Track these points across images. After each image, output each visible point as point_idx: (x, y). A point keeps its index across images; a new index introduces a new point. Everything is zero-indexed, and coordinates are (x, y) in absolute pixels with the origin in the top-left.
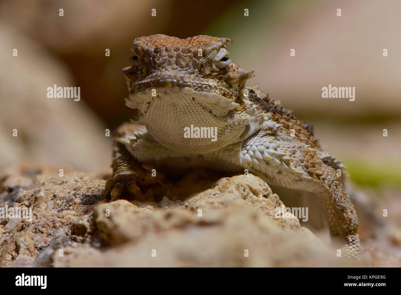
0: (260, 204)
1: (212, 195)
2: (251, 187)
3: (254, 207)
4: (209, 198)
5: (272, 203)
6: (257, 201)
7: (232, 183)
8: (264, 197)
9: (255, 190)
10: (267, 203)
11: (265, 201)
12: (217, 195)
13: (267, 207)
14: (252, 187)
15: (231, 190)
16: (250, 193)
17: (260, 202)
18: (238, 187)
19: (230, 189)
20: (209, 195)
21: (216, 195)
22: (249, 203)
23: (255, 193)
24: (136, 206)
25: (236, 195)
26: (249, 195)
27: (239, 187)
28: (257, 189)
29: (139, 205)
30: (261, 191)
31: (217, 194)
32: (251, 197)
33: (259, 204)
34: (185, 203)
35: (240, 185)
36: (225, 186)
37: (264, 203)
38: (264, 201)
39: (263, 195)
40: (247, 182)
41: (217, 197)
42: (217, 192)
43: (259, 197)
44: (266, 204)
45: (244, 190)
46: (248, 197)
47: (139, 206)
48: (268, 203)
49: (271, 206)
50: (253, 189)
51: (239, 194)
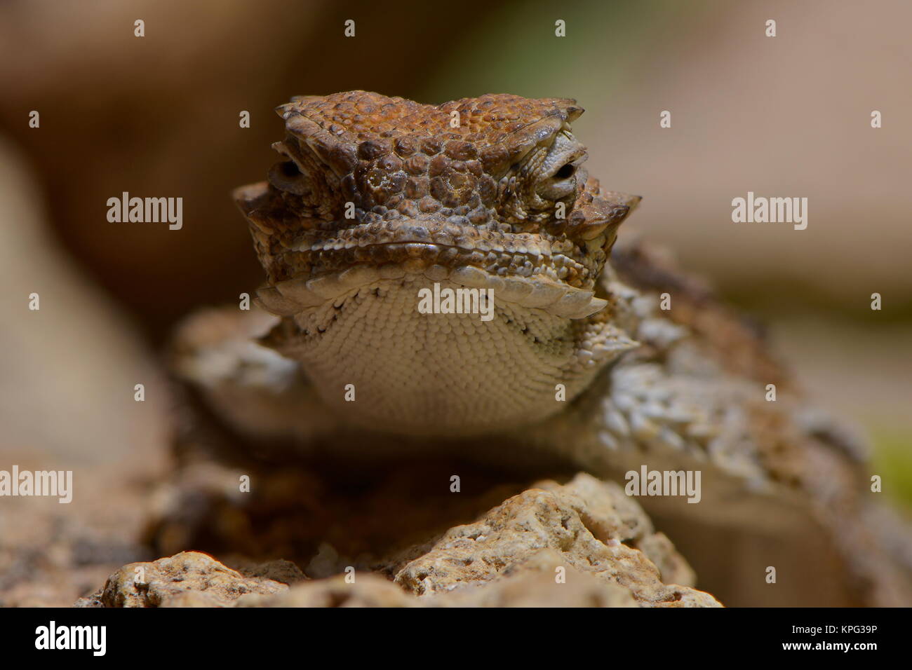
0: (614, 566)
1: (465, 538)
2: (585, 514)
3: (594, 573)
4: (456, 547)
5: (651, 564)
6: (604, 556)
7: (528, 501)
8: (626, 547)
9: (598, 524)
10: (636, 563)
11: (630, 558)
12: (482, 537)
13: (635, 574)
14: (589, 515)
15: (523, 522)
16: (584, 531)
17: (615, 560)
18: (545, 514)
19: (521, 519)
20: (458, 539)
21: (478, 539)
22: (578, 562)
23: (599, 532)
24: (236, 572)
25: (539, 539)
26: (579, 538)
27: (548, 511)
28: (603, 522)
29: (244, 569)
30: (616, 528)
31: (480, 534)
32: (586, 545)
33: (609, 566)
34: (385, 562)
35: (550, 508)
36: (507, 511)
37: (625, 563)
38: (627, 557)
39: (623, 539)
40: (574, 499)
41: (483, 542)
42: (480, 529)
43: (612, 545)
44: (632, 565)
45: (564, 524)
46: (577, 544)
47: (246, 571)
48: (639, 562)
49: (648, 572)
50: (591, 522)
51: (548, 536)
